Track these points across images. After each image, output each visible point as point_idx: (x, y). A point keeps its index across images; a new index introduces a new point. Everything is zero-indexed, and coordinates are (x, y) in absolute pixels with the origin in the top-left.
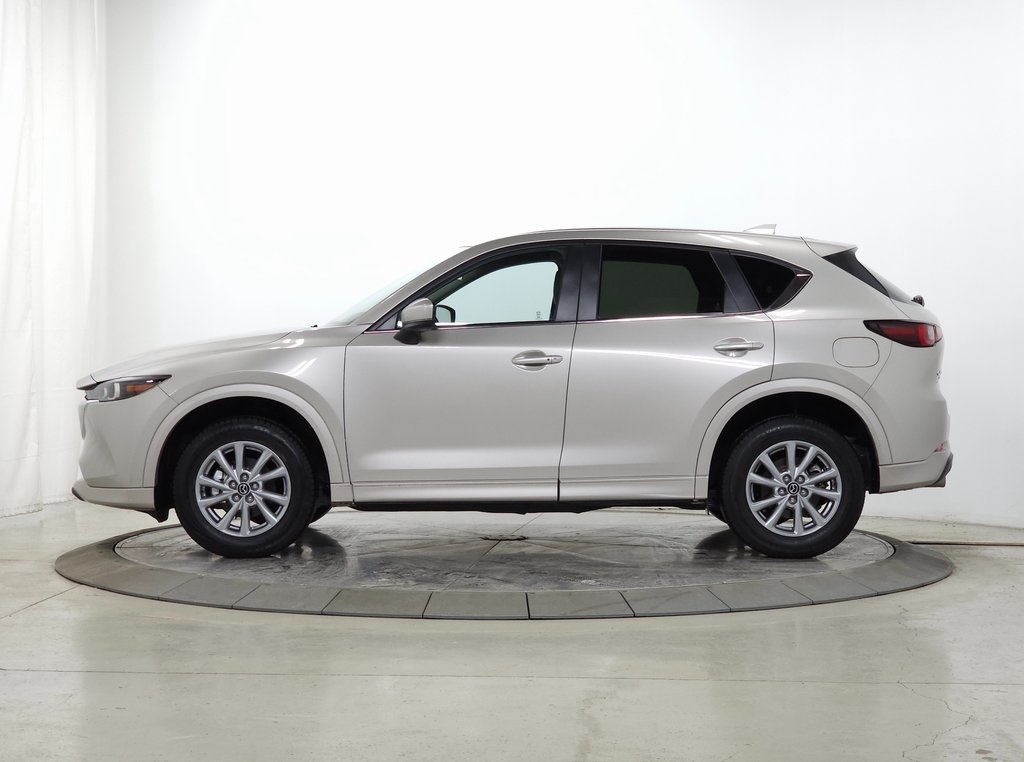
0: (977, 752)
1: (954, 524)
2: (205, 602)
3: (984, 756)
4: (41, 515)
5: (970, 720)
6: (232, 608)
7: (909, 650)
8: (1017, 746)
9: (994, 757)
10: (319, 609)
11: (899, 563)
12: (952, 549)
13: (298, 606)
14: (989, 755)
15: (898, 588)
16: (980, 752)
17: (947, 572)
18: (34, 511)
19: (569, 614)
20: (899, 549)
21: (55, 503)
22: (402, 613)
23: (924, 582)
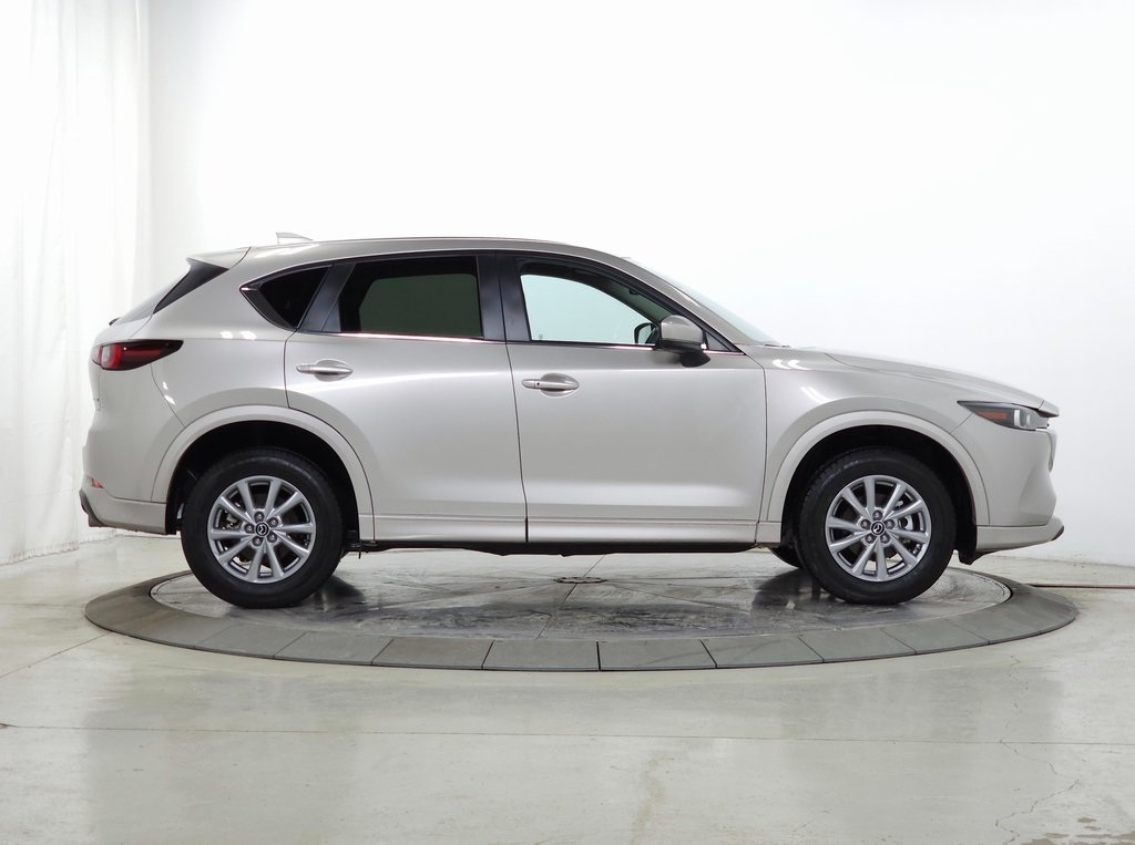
0: (1080, 821)
1: (1084, 564)
2: (244, 651)
3: (1086, 824)
4: (77, 555)
5: (1076, 785)
6: (274, 658)
7: (1016, 706)
8: (1125, 814)
9: (1097, 826)
10: (369, 660)
11: (1016, 609)
12: (1077, 592)
13: (346, 656)
14: (1091, 824)
15: (1012, 636)
16: (1082, 820)
17: (1070, 618)
18: (69, 550)
19: (644, 666)
20: (1017, 592)
21: (94, 542)
22: (460, 663)
23: (1042, 629)
